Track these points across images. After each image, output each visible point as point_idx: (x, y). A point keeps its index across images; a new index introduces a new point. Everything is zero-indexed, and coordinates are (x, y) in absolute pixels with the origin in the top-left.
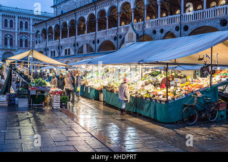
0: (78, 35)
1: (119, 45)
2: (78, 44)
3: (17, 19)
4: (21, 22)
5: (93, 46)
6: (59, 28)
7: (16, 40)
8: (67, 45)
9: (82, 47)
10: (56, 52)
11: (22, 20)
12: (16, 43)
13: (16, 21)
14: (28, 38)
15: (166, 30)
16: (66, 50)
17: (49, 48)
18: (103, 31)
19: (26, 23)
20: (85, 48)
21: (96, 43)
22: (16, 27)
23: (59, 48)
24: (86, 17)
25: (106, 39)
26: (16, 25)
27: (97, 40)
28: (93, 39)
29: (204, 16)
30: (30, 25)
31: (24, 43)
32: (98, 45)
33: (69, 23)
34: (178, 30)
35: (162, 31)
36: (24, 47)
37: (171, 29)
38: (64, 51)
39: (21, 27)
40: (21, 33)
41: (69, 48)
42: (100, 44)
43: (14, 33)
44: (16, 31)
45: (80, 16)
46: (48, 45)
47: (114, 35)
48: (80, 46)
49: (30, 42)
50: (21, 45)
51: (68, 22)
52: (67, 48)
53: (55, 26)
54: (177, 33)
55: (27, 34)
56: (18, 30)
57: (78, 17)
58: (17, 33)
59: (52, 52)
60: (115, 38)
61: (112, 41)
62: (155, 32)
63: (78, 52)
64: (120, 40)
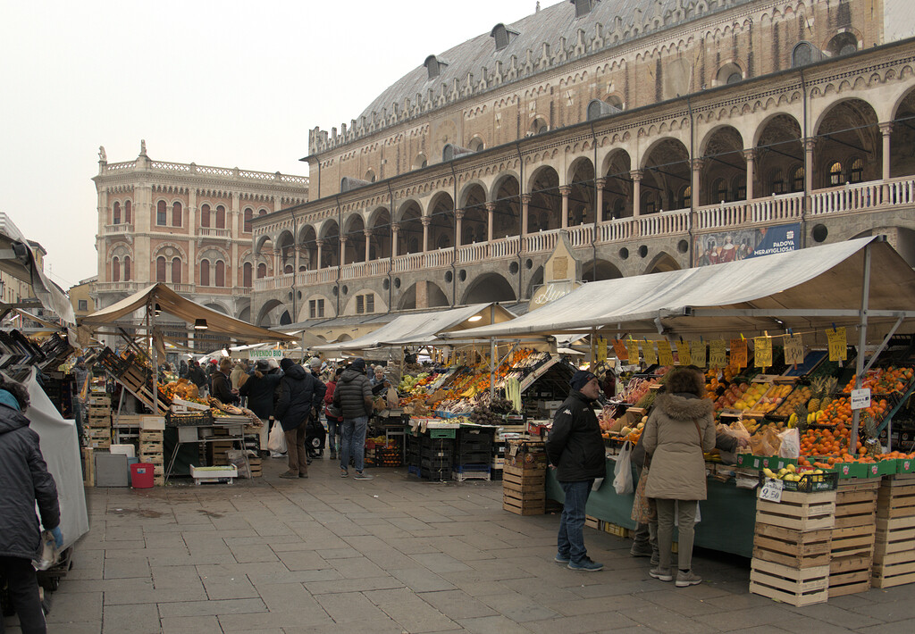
0: (399, 253)
1: (525, 288)
2: (398, 283)
3: (192, 197)
4: (206, 207)
5: (447, 288)
6: (337, 232)
7: (191, 264)
8: (363, 283)
9: (413, 289)
10: (327, 303)
11: (207, 201)
12: (191, 272)
13: (192, 206)
14: (226, 255)
15: (655, 249)
16: (360, 299)
17: (305, 293)
18: (479, 244)
19: (221, 208)
20: (422, 294)
21: (458, 279)
22: (192, 225)
23: (336, 290)
24: (425, 203)
25: (487, 268)
26: (192, 217)
27: (458, 272)
28: (447, 266)
29: (748, 217)
30: (231, 215)
31: (212, 272)
32: (462, 286)
33: (370, 218)
34: (685, 250)
35: (643, 251)
36: (212, 285)
37: (667, 248)
38: (353, 300)
39: (206, 222)
40: (206, 242)
41: (371, 291)
42: (468, 281)
43: (186, 241)
44: (192, 234)
45: (405, 199)
46: (299, 284)
47: (511, 257)
48: (405, 287)
49: (230, 268)
50: (205, 281)
51: (366, 215)
52: (364, 292)
53: (325, 226)
54: (681, 258)
55: (223, 243)
56: (197, 233)
57: (401, 200)
58: (192, 244)
59: (312, 303)
60: (514, 267)
61: (506, 274)
62: (624, 253)
63: (400, 303)
64: (528, 274)
